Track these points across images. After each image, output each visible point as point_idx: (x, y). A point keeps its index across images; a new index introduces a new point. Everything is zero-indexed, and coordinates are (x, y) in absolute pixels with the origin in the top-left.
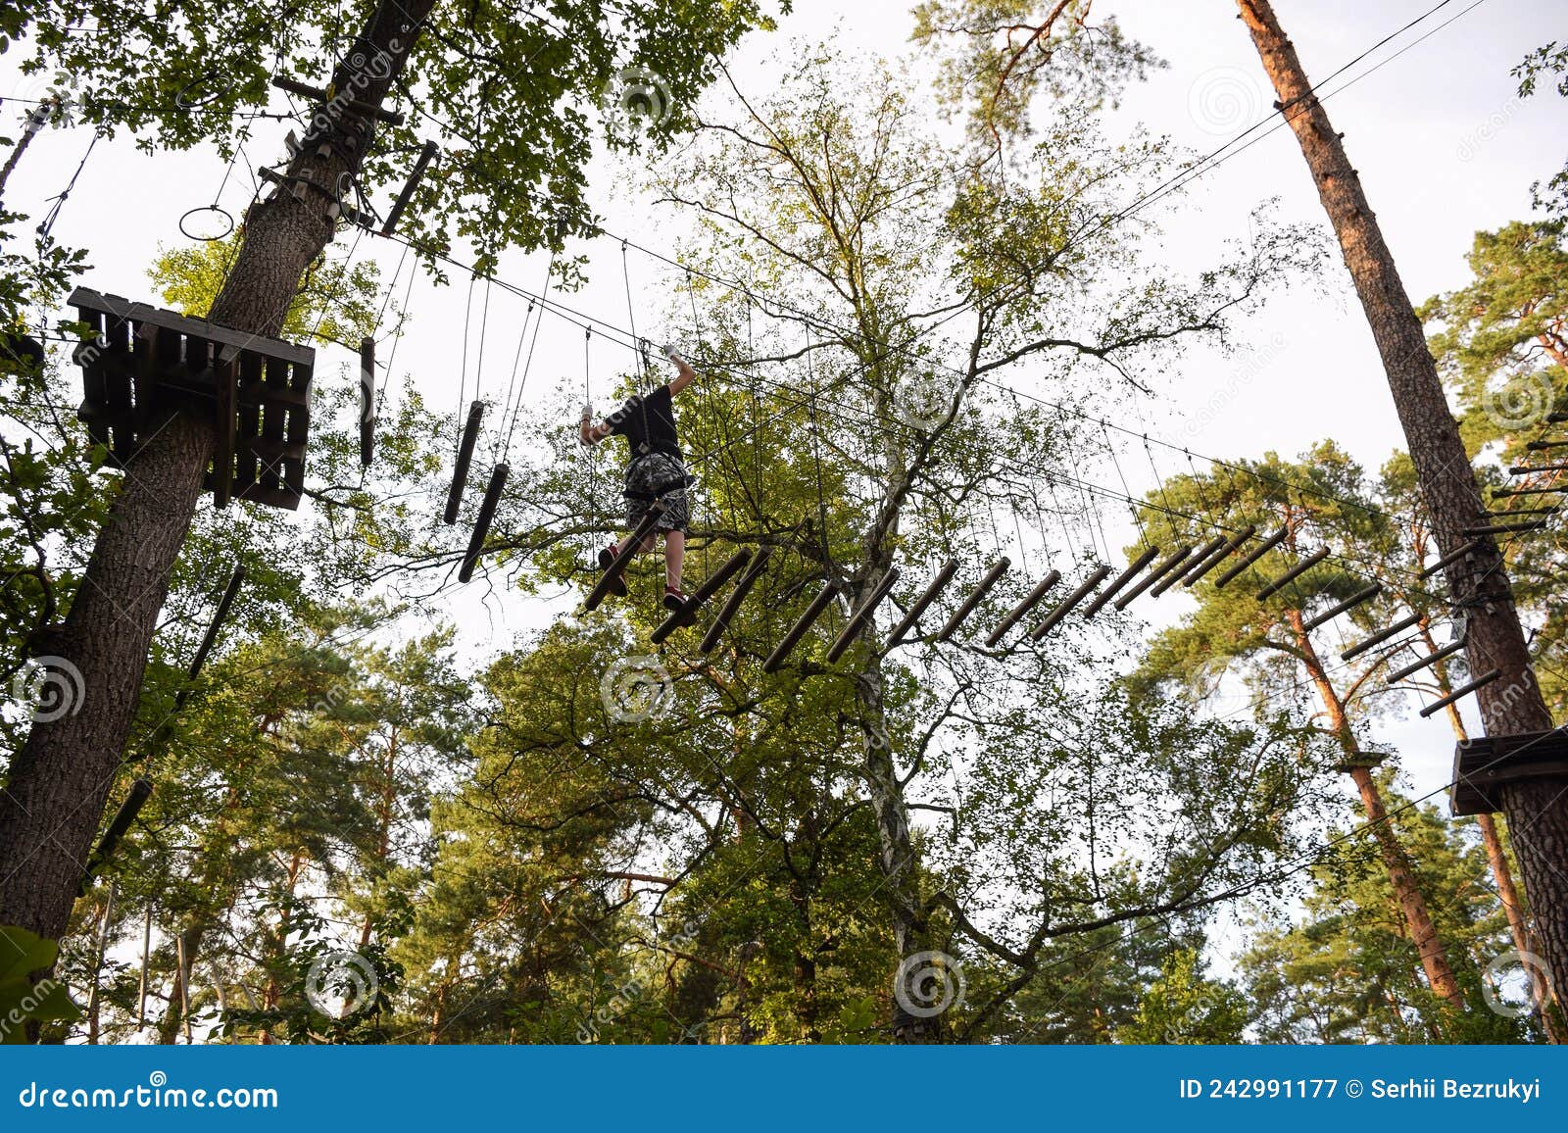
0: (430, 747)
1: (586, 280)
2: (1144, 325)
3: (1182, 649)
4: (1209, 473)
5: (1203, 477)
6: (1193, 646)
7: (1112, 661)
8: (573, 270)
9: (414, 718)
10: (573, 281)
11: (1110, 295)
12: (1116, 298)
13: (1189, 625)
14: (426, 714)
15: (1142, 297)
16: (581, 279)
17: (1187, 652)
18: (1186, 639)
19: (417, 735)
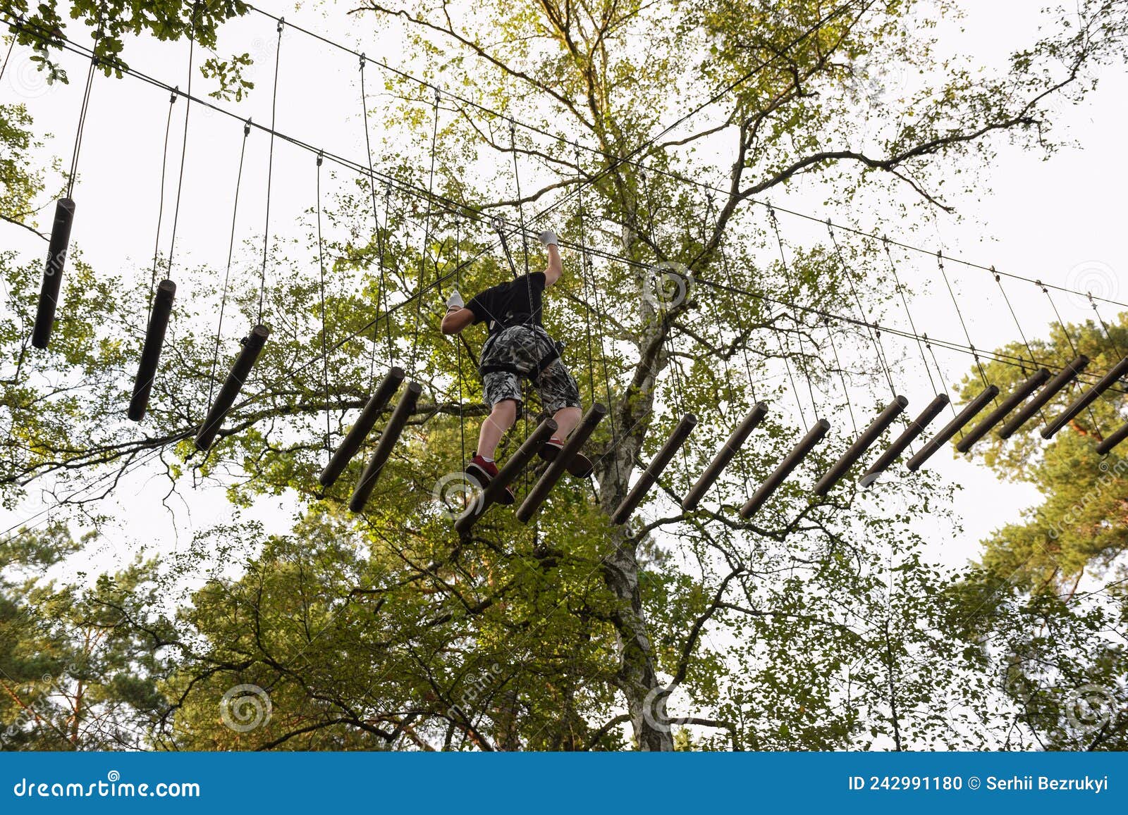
0: (125, 706)
1: (251, 86)
2: (942, 128)
3: (1025, 549)
4: (1048, 339)
5: (1040, 344)
6: (1039, 546)
7: (907, 520)
8: (233, 74)
9: (105, 669)
10: (235, 87)
11: (902, 101)
12: (909, 102)
13: (1030, 520)
14: (121, 663)
15: (941, 97)
16: (245, 84)
17: (1030, 553)
18: (1028, 537)
19: (108, 690)
